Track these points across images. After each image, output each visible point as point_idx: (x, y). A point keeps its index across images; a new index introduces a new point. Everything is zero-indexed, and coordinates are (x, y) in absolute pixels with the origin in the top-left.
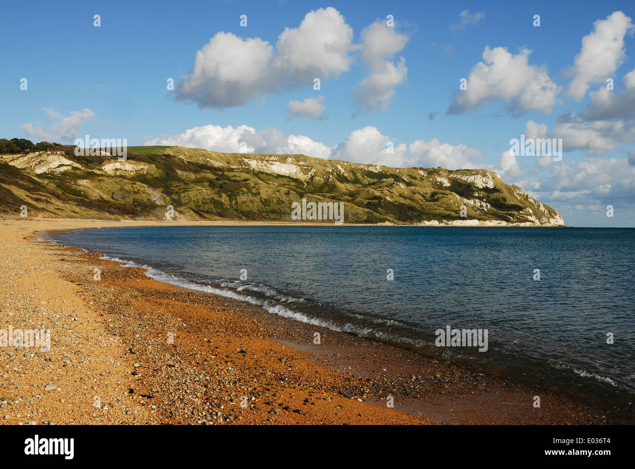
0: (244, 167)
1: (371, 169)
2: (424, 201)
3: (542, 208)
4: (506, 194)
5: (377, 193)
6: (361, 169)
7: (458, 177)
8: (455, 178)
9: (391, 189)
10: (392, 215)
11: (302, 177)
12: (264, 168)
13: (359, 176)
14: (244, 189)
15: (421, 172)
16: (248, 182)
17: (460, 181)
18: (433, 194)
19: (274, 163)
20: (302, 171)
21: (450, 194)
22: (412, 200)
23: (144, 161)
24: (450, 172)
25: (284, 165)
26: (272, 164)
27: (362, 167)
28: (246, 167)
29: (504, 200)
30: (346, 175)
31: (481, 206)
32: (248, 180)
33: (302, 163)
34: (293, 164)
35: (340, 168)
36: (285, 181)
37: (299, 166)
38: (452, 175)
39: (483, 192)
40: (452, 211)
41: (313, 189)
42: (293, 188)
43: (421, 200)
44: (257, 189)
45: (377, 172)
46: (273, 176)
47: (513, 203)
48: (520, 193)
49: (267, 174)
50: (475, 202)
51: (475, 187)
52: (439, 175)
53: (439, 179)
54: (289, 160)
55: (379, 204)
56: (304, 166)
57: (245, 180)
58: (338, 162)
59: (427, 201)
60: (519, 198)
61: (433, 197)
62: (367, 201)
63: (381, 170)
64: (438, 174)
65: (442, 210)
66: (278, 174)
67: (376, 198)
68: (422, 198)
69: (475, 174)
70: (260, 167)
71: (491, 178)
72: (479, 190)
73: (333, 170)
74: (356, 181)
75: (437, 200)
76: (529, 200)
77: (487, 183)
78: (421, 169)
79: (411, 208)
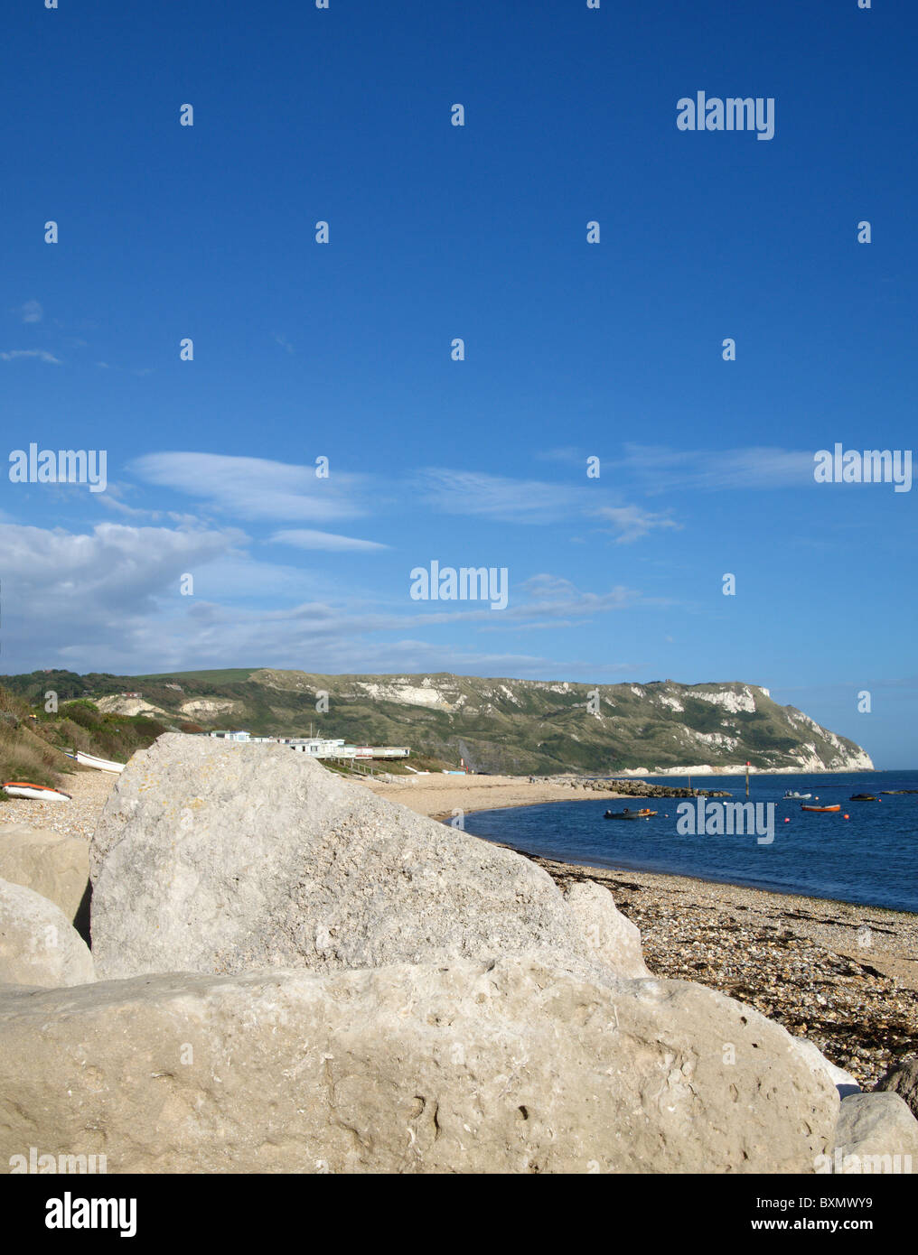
0: (359, 695)
1: (555, 689)
2: (633, 738)
3: (835, 742)
4: (774, 720)
5: (559, 730)
6: (539, 690)
7: (697, 695)
8: (693, 698)
9: (580, 722)
10: (579, 763)
11: (447, 707)
12: (390, 695)
13: (535, 700)
14: (365, 732)
15: (636, 691)
16: (369, 720)
17: (700, 703)
18: (648, 728)
19: (404, 687)
20: (447, 699)
21: (675, 726)
22: (614, 737)
23: (226, 696)
24: (685, 688)
25: (419, 690)
26: (401, 690)
27: (539, 686)
28: (364, 696)
29: (771, 731)
30: (514, 700)
31: (724, 743)
32: (369, 717)
33: (445, 686)
34: (432, 688)
35: (505, 689)
36: (421, 715)
37: (443, 690)
38: (687, 694)
39: (736, 720)
40: (673, 753)
41: (462, 724)
42: (434, 725)
43: (627, 737)
44: (382, 731)
45: (563, 692)
46: (403, 708)
47: (782, 735)
48: (800, 718)
49: (394, 705)
50: (714, 738)
51: (726, 712)
52: (667, 695)
53: (665, 701)
54: (427, 682)
55: (559, 748)
56: (449, 691)
57: (366, 717)
58: (501, 681)
59: (637, 737)
60: (796, 727)
61: (648, 733)
62: (542, 742)
63: (570, 690)
64: (664, 692)
65: (657, 753)
66: (411, 705)
67: (556, 737)
68: (630, 735)
69: (724, 691)
70: (383, 694)
71: (751, 696)
72: (730, 716)
73: (494, 695)
74: (529, 710)
75: (653, 736)
76: (814, 729)
77: (744, 705)
78: (636, 685)
79: (610, 751)
